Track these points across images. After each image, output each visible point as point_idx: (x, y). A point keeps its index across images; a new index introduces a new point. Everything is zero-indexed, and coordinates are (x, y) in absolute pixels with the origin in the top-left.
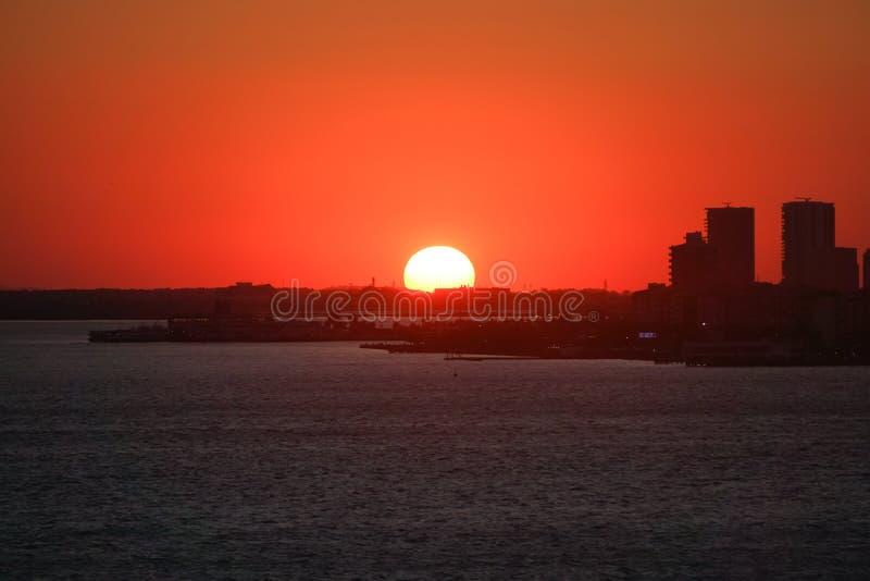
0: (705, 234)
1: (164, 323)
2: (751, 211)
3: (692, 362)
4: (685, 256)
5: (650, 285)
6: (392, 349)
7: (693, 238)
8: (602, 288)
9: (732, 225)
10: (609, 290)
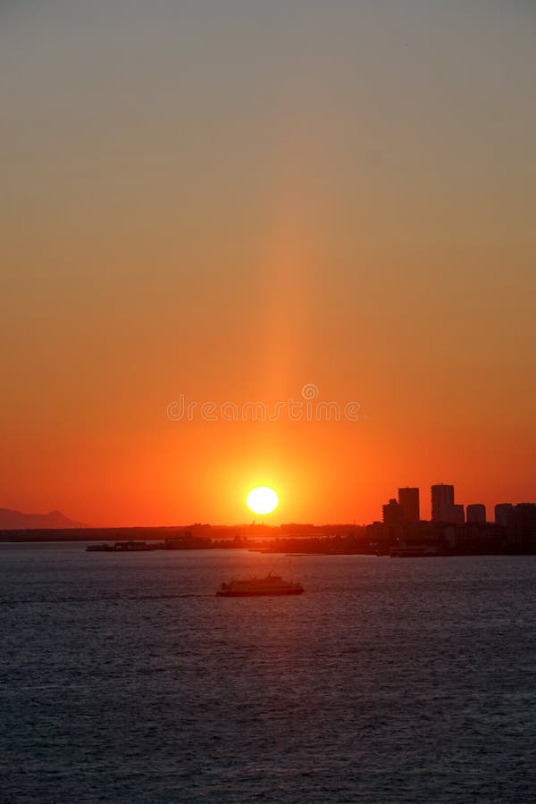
0: (397, 500)
1: (163, 542)
2: (417, 490)
3: (393, 555)
4: (390, 509)
5: (375, 523)
6: (263, 552)
7: (393, 501)
8: (353, 523)
9: (410, 495)
10: (357, 524)
